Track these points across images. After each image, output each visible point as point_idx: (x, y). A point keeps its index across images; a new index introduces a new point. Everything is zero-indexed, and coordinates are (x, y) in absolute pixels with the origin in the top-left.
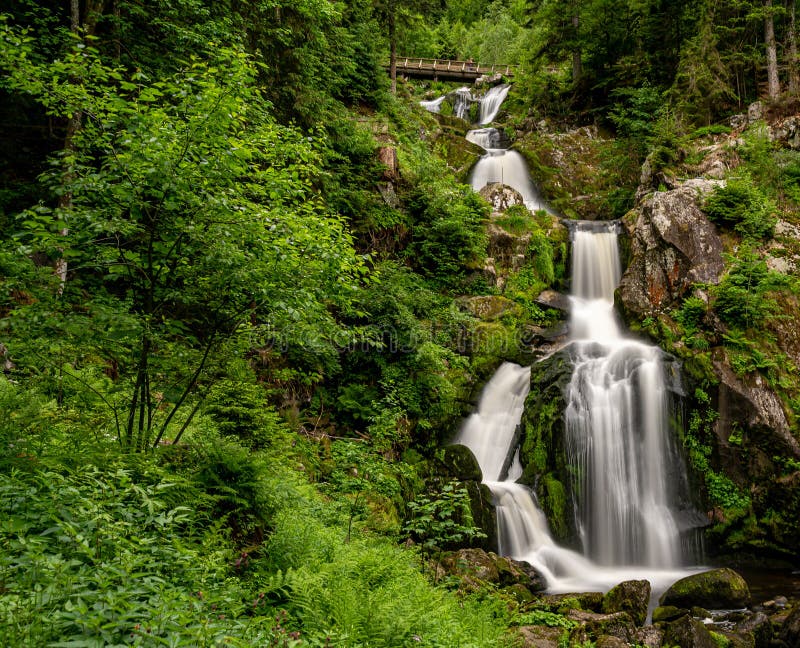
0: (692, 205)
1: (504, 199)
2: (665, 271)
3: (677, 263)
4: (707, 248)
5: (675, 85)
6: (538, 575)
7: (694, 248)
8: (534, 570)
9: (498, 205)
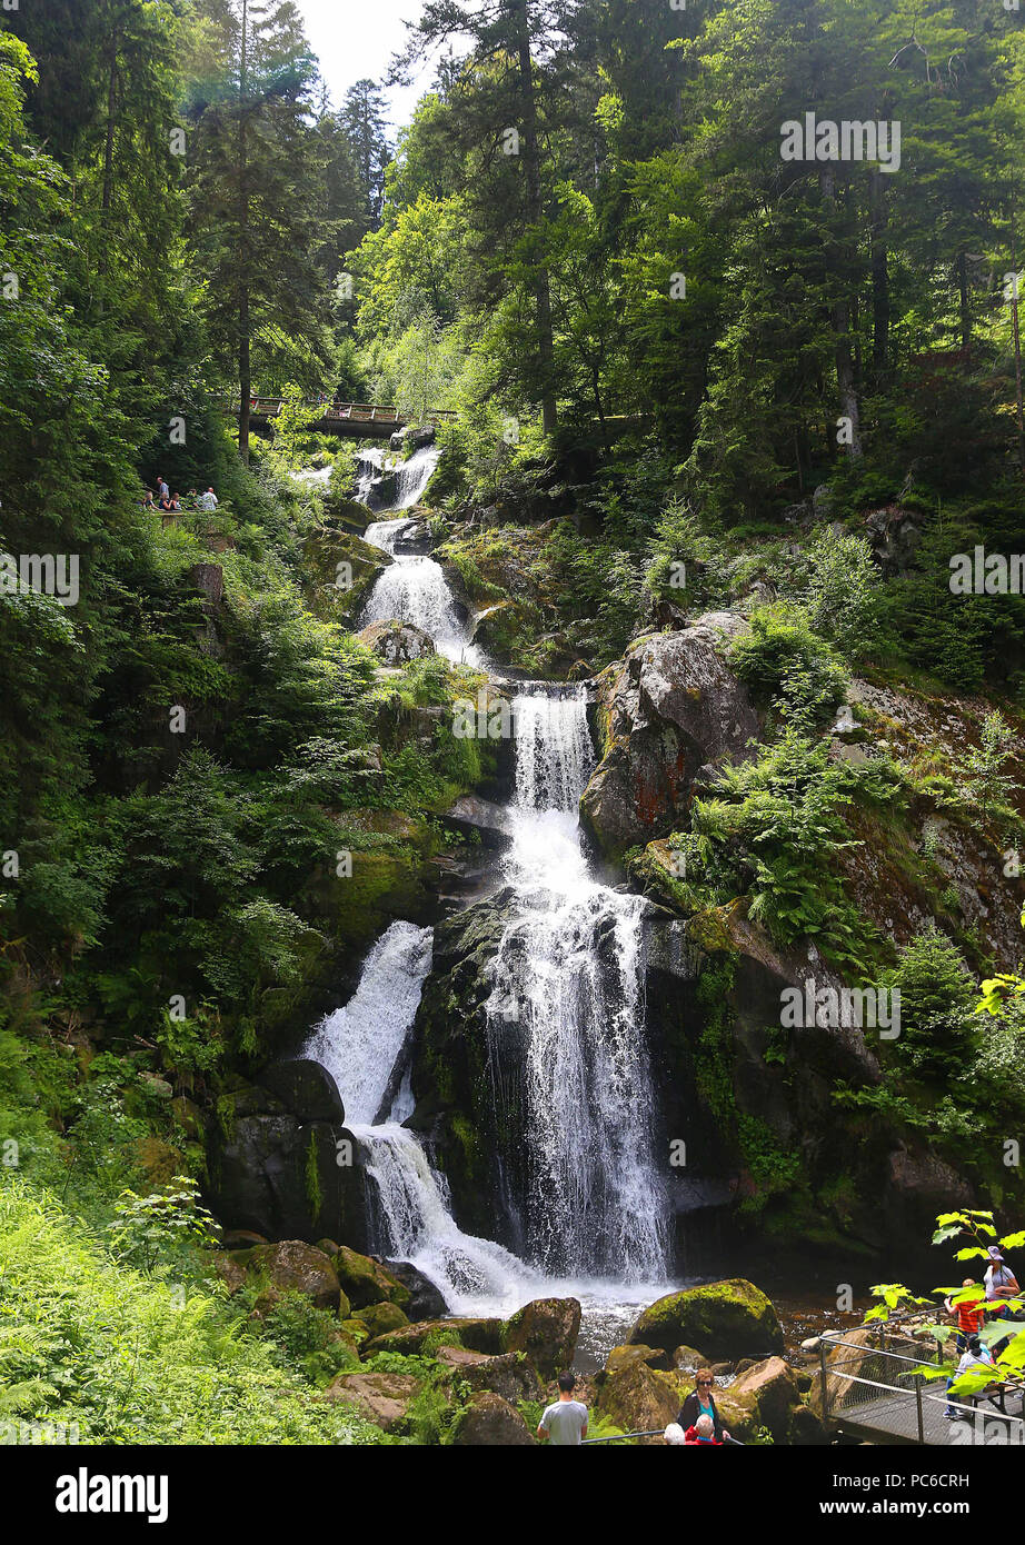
0: (709, 656)
1: (402, 646)
2: (662, 767)
3: (681, 752)
4: (731, 728)
5: (693, 458)
6: (429, 1288)
7: (710, 728)
8: (421, 1276)
9: (393, 655)
